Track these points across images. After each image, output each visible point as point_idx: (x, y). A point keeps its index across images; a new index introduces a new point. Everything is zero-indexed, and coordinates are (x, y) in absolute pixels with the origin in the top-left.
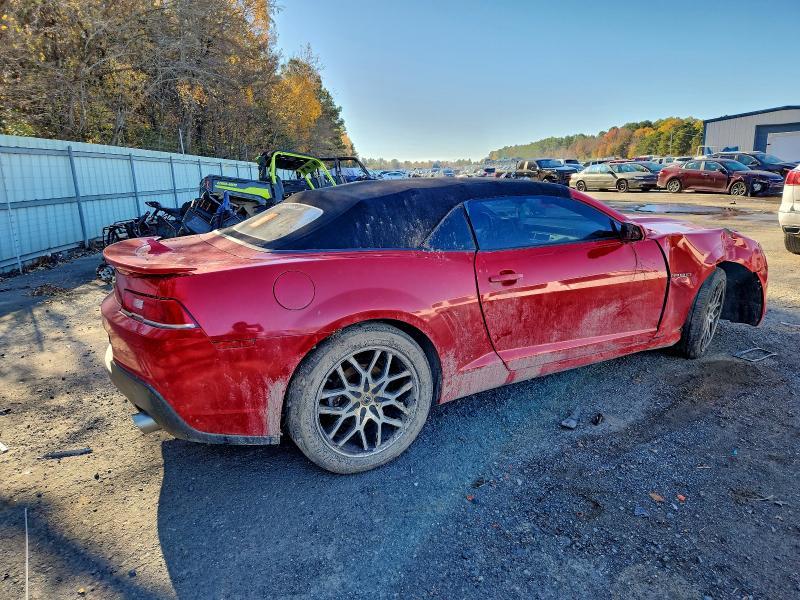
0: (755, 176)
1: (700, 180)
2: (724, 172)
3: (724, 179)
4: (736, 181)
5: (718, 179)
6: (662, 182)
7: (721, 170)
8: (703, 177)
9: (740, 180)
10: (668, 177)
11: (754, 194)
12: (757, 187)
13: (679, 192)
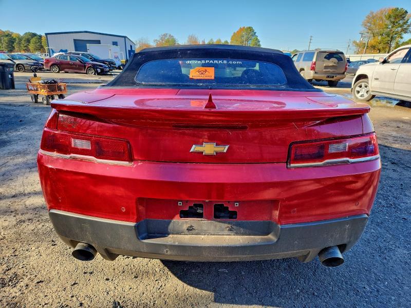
0: (97, 65)
1: (69, 66)
2: (82, 62)
3: (82, 66)
4: (89, 67)
5: (79, 65)
6: (47, 66)
7: (80, 61)
8: (71, 65)
9: (90, 67)
10: (50, 64)
11: (99, 74)
12: (99, 71)
13: (58, 72)
